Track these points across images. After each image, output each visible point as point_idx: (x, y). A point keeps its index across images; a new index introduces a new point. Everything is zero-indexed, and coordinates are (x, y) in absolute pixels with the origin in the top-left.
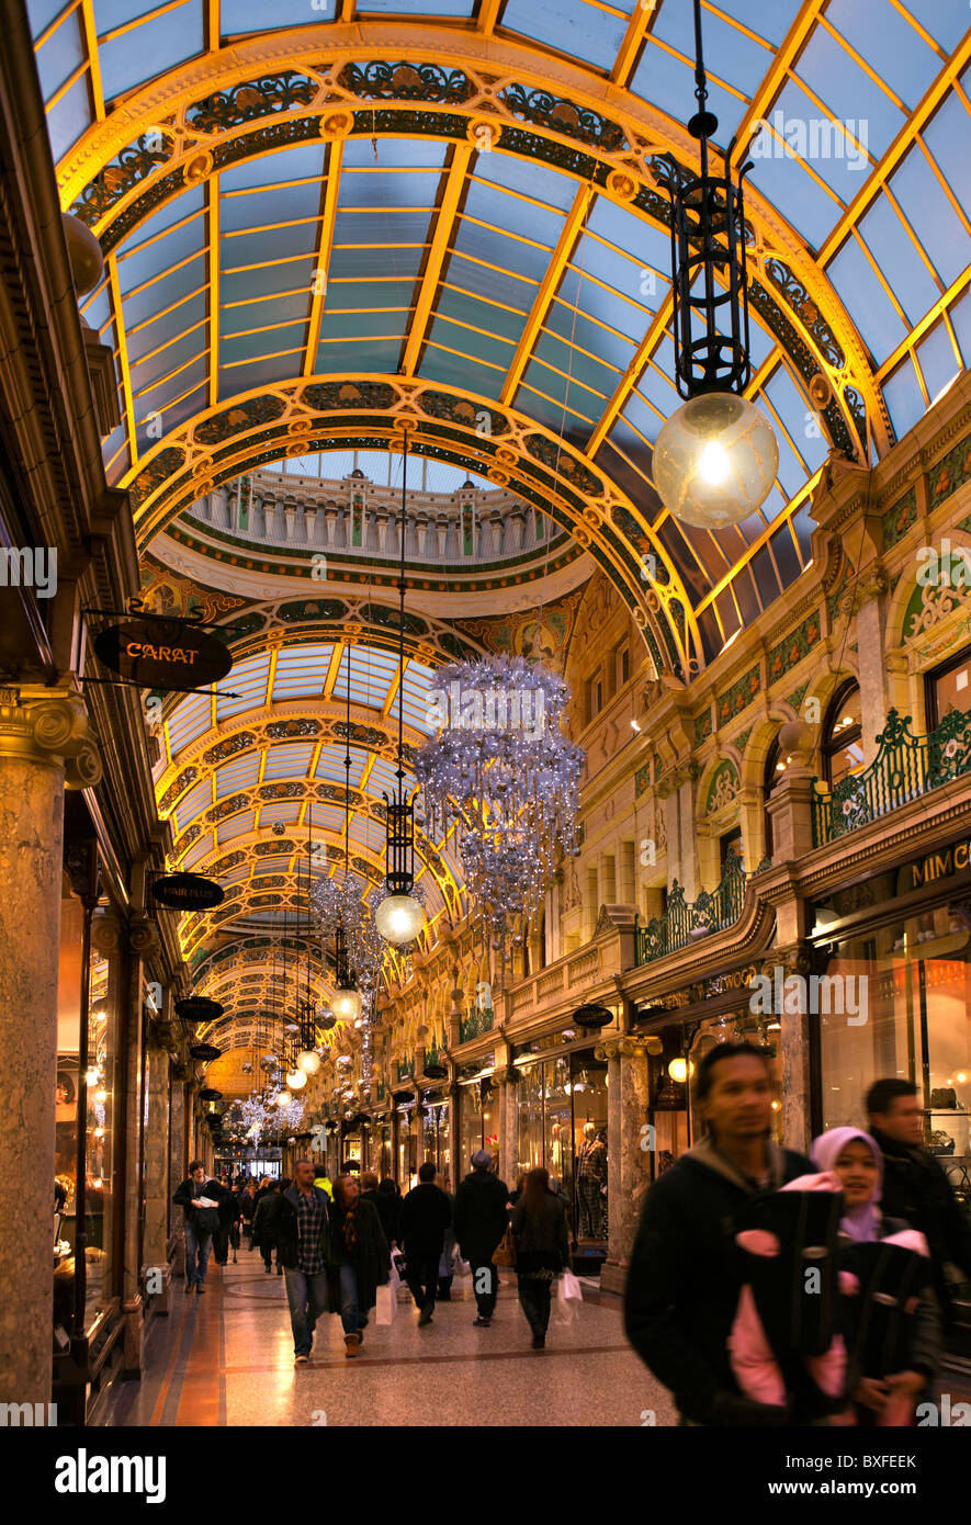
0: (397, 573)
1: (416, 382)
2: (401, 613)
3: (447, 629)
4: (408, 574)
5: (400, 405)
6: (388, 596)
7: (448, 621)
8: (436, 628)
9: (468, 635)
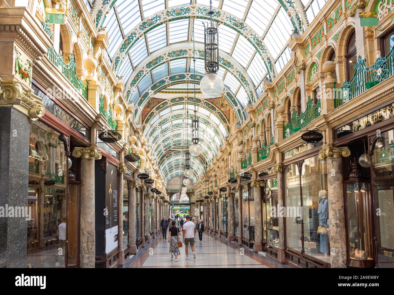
0: (194, 91)
1: (189, 73)
2: (195, 98)
3: (206, 101)
4: (196, 91)
5: (186, 78)
6: (192, 95)
7: (206, 99)
8: (203, 101)
9: (209, 102)
